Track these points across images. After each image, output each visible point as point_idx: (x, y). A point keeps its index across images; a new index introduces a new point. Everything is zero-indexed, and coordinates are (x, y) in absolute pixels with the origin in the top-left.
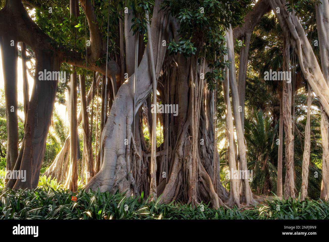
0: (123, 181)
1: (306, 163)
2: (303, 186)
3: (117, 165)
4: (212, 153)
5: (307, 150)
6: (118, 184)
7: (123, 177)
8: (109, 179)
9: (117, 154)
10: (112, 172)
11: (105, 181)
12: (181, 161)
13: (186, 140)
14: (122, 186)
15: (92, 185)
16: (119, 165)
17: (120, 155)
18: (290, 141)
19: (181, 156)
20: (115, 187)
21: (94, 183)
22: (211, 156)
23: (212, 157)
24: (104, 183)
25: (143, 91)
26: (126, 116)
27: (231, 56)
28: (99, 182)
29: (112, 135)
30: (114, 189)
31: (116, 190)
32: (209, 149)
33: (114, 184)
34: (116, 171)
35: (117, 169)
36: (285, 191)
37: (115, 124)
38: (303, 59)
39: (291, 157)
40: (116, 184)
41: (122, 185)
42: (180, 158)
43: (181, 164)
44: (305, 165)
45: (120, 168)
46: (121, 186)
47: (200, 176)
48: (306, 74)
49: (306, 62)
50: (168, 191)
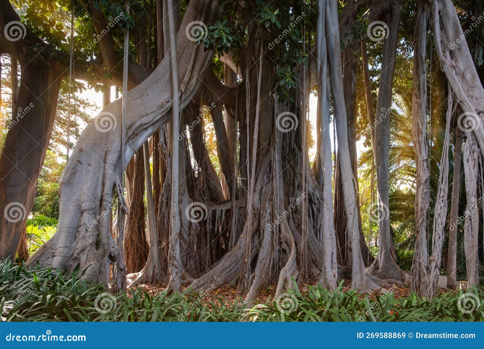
0: (87, 250)
1: (439, 221)
2: (433, 262)
3: (80, 226)
4: (319, 203)
5: (441, 199)
6: (78, 254)
7: (87, 244)
8: (64, 247)
9: (79, 209)
10: (69, 237)
11: (58, 250)
12: (257, 216)
13: (265, 183)
14: (85, 259)
15: (41, 256)
16: (83, 226)
17: (85, 210)
18: (421, 182)
19: (257, 209)
20: (74, 259)
21: (43, 253)
22: (317, 208)
23: (319, 209)
24: (57, 253)
25: (150, 112)
26: (105, 150)
27: (334, 44)
28: (50, 251)
29: (74, 181)
30: (72, 262)
31: (76, 264)
32: (314, 196)
33: (73, 255)
34: (77, 235)
35: (79, 232)
36: (413, 269)
37: (81, 164)
38: (441, 36)
39: (421, 210)
40: (75, 255)
41: (85, 256)
42: (256, 212)
43: (257, 221)
44: (437, 225)
45: (84, 229)
46: (83, 258)
47: (283, 240)
48: (444, 63)
49: (445, 40)
50: (227, 264)
